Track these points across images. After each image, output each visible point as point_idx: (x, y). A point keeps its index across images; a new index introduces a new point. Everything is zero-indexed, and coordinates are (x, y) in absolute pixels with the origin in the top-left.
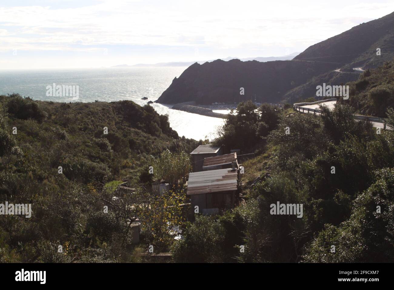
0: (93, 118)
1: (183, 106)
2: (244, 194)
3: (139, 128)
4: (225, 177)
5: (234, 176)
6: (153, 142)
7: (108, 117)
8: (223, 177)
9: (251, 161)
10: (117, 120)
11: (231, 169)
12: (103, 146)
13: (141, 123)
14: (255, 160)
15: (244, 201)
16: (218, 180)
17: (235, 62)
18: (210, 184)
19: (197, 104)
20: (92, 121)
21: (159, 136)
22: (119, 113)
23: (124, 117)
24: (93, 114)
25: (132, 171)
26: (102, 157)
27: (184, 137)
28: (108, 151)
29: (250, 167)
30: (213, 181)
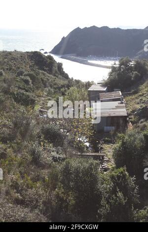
0: (15, 62)
1: (68, 57)
2: (130, 119)
3: (45, 70)
4: (117, 107)
5: (123, 107)
6: (54, 81)
7: (25, 62)
8: (116, 107)
9: (131, 97)
10: (31, 64)
11: (120, 102)
12: (26, 82)
13: (46, 67)
14: (134, 97)
15: (130, 123)
16: (113, 109)
17: (105, 29)
18: (108, 111)
19: (77, 55)
20: (14, 64)
21: (57, 77)
22: (32, 60)
23: (35, 63)
24: (14, 59)
25: (43, 99)
26: (26, 88)
27: (72, 78)
28: (30, 85)
29: (131, 101)
30: (110, 109)
